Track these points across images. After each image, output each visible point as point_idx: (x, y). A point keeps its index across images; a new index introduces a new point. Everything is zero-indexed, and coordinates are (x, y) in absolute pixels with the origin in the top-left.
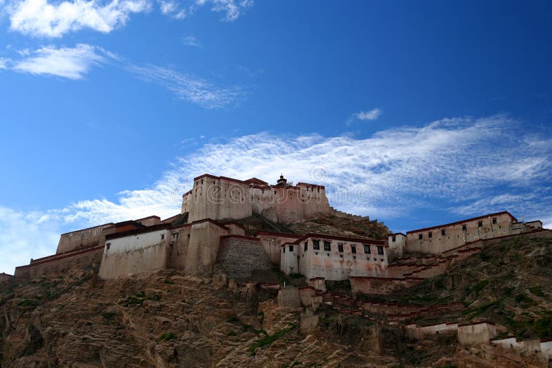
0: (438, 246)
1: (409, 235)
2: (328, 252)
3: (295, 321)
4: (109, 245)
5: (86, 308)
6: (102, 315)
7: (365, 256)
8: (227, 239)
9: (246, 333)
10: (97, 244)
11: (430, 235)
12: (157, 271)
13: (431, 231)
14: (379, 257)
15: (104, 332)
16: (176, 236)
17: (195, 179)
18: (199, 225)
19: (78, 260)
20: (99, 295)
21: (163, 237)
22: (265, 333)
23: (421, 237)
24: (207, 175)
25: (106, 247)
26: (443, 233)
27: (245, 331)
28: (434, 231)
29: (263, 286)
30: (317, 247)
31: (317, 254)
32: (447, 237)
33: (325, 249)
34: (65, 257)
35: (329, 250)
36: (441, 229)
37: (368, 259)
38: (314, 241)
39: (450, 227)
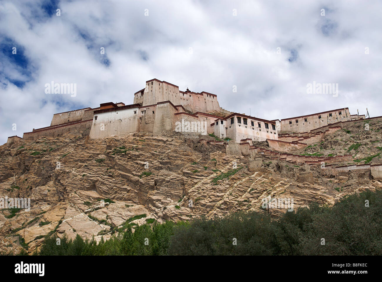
0: (302, 128)
1: (283, 122)
2: (246, 125)
3: (242, 164)
4: (96, 118)
5: (83, 156)
6: (95, 160)
7: (265, 129)
8: (180, 115)
9: (206, 171)
10: (81, 120)
11: (297, 121)
12: (133, 134)
13: (297, 119)
14: (273, 131)
15: (98, 171)
16: (144, 112)
17: (147, 82)
18: (162, 105)
19: (69, 129)
20: (91, 148)
21: (135, 112)
22: (220, 171)
23: (290, 123)
24: (155, 79)
25: (94, 119)
26: (306, 120)
27: (206, 170)
28: (299, 119)
29: (211, 143)
30: (239, 121)
31: (240, 126)
32: (308, 123)
33: (244, 124)
34: (60, 127)
35: (246, 124)
36: (304, 118)
37: (268, 132)
38: (238, 117)
39: (310, 117)
